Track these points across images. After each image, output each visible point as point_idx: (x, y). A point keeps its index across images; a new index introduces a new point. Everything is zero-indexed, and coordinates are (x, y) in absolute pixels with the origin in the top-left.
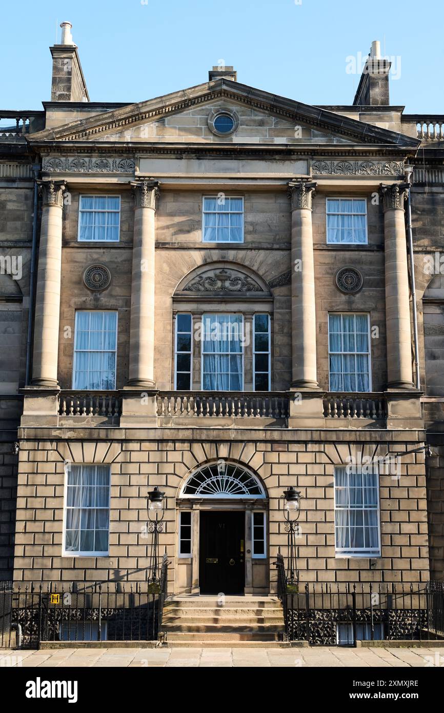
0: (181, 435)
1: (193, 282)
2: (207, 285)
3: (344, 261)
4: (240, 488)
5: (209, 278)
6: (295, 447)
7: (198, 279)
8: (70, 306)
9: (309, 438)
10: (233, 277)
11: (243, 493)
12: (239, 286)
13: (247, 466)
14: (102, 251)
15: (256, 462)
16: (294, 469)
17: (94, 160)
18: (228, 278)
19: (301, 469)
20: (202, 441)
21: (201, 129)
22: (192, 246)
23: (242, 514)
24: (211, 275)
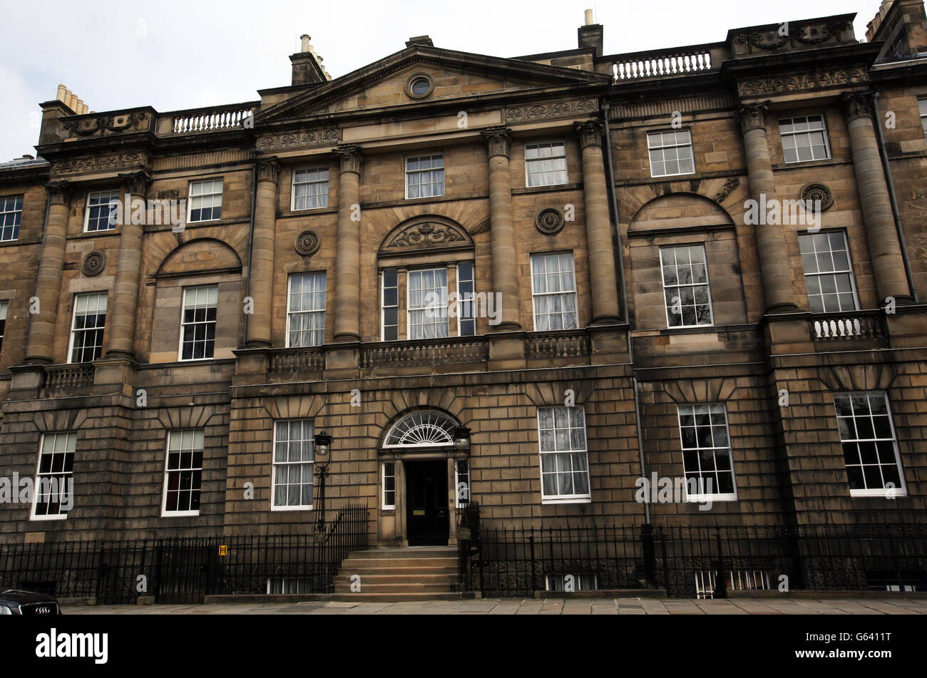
0: (381, 385)
1: (398, 238)
2: (411, 241)
3: (544, 202)
4: (444, 436)
5: (413, 233)
6: (497, 391)
7: (402, 235)
8: (283, 271)
9: (509, 380)
10: (436, 230)
11: (446, 441)
12: (441, 238)
13: (447, 412)
14: (312, 217)
15: (456, 407)
16: (496, 413)
17: (302, 135)
18: (431, 231)
19: (502, 413)
20: (400, 390)
21: (399, 94)
22: (394, 203)
23: (443, 463)
24: (415, 229)
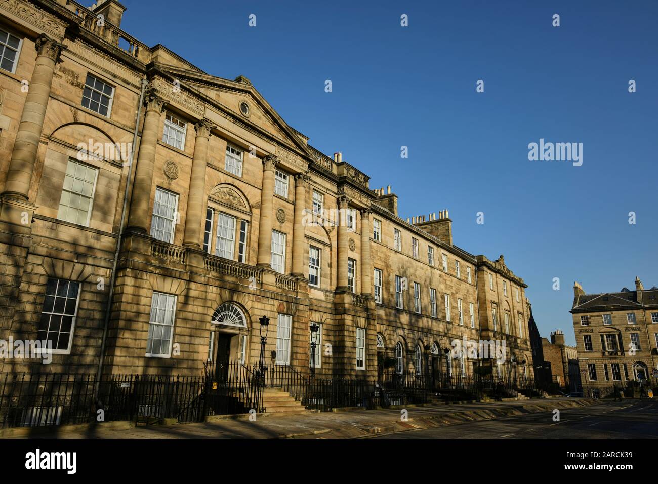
1: (216, 191)
2: (222, 196)
3: (280, 204)
4: (236, 320)
5: (224, 192)
6: (265, 301)
8: (154, 183)
9: (270, 296)
10: (234, 195)
11: (237, 323)
12: (236, 202)
13: (243, 307)
14: (175, 153)
15: (249, 306)
20: (225, 289)
21: (235, 106)
22: (220, 170)
23: (238, 336)
24: (225, 190)
